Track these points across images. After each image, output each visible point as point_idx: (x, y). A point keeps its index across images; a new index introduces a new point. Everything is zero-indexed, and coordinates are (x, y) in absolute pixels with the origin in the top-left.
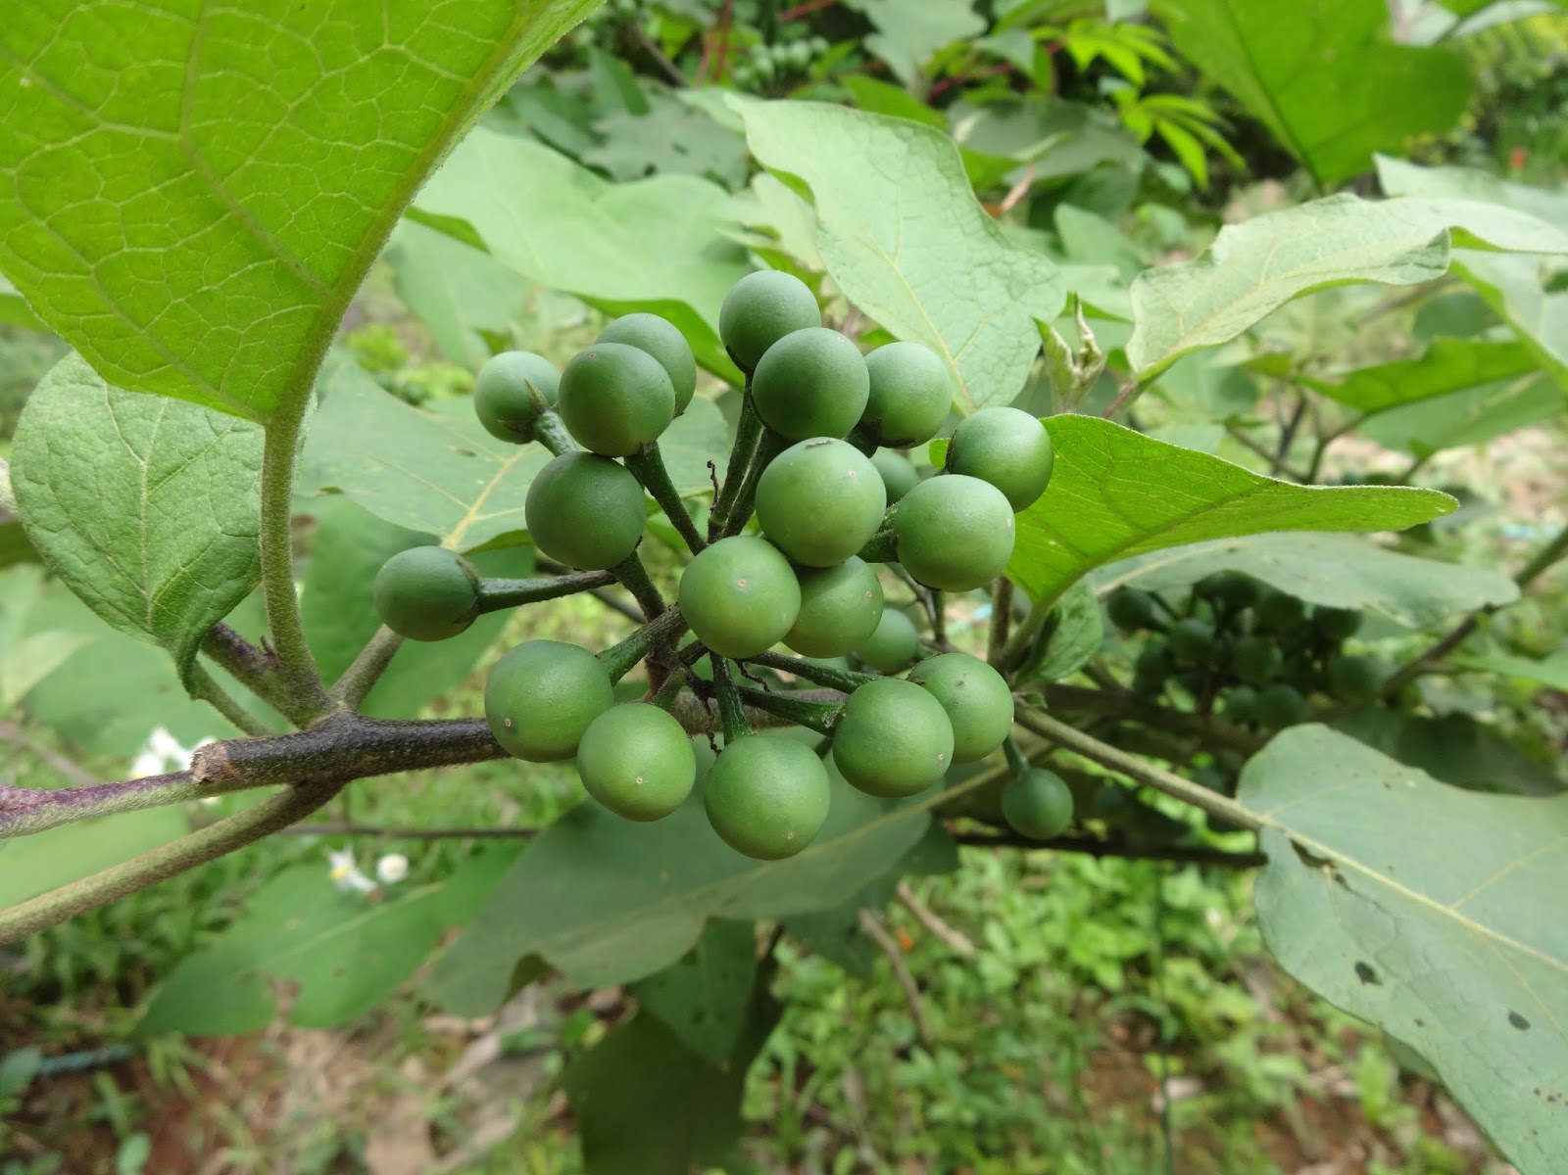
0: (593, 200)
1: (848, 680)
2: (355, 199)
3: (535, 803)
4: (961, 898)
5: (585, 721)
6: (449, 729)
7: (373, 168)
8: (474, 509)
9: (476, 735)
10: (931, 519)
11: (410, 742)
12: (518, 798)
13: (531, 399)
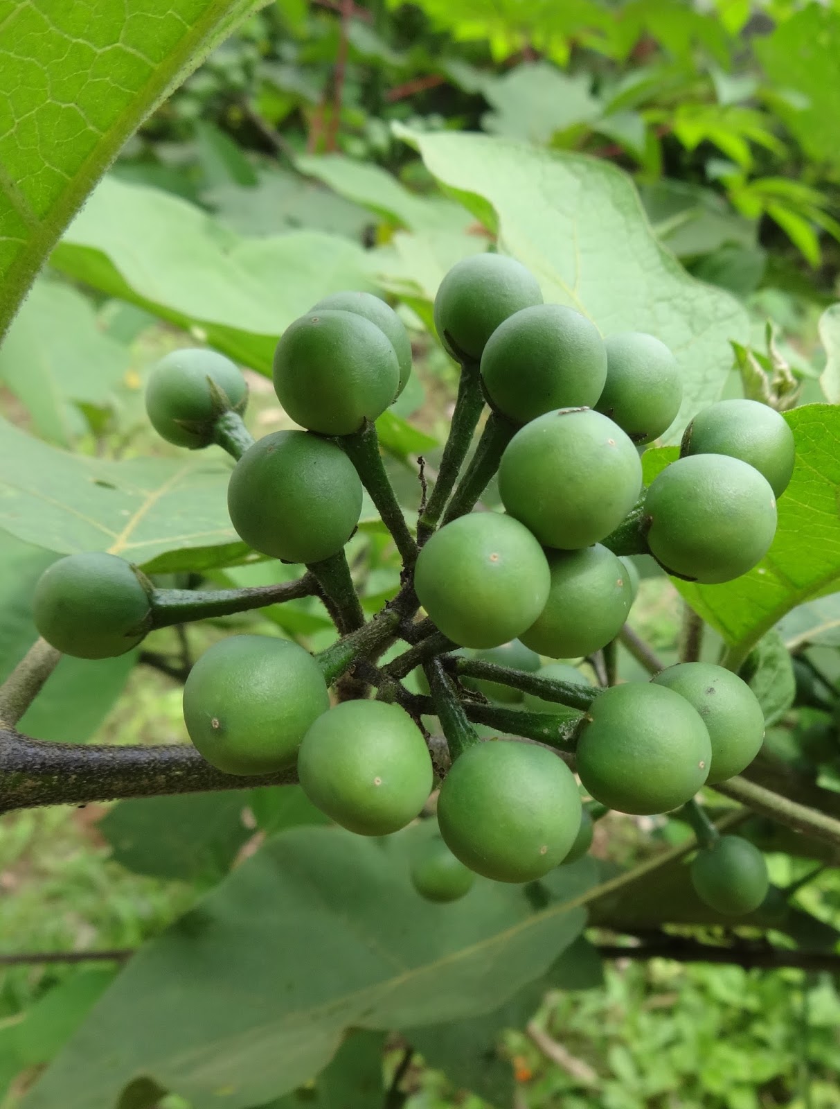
0: (226, 251)
1: (579, 693)
2: (82, 114)
3: (114, 924)
4: (582, 1022)
5: (306, 721)
6: (119, 755)
7: (108, 79)
8: (123, 536)
9: (149, 763)
10: (692, 496)
11: (76, 768)
12: (94, 921)
13: (211, 396)
